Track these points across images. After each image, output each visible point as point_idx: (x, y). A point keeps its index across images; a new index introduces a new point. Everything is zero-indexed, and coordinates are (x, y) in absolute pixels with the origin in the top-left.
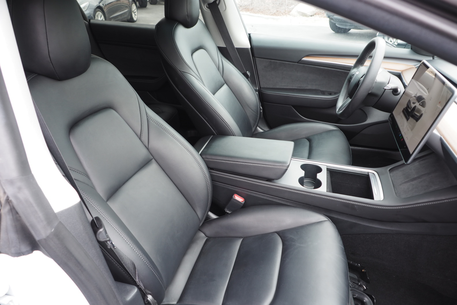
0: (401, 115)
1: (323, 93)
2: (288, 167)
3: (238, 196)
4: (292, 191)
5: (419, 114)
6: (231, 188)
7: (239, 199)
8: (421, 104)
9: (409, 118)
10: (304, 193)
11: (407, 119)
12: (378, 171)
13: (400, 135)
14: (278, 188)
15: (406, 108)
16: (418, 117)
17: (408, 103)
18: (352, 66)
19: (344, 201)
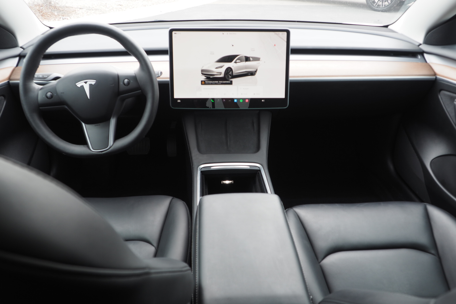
0: (204, 89)
9: (231, 81)
15: (208, 78)
17: (202, 74)
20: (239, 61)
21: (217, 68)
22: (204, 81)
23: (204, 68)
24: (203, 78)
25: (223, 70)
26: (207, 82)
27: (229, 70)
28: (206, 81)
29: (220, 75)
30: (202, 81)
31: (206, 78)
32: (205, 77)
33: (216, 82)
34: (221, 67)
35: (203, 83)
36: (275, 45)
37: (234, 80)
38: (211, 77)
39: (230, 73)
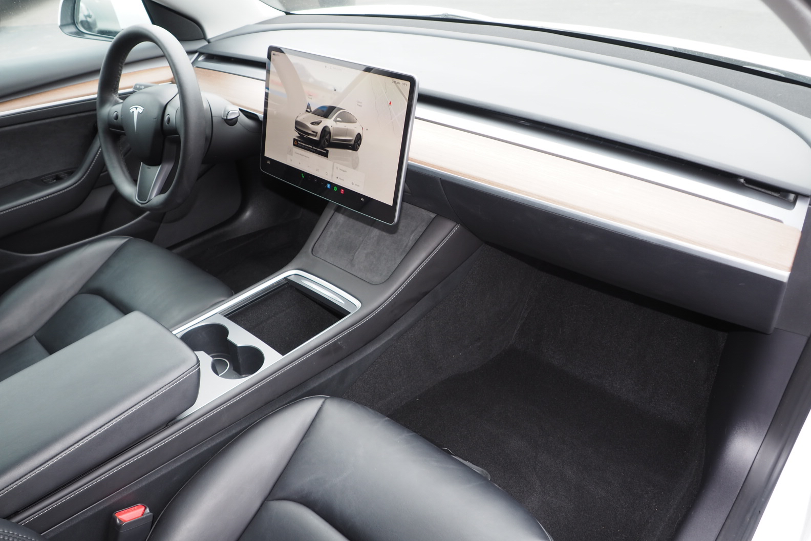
0: (296, 153)
1: (42, 183)
2: (199, 366)
3: (125, 513)
4: (231, 402)
5: (351, 136)
6: (89, 511)
7: (130, 516)
8: (338, 119)
9: (327, 151)
10: (253, 389)
11: (326, 155)
12: (300, 267)
13: (329, 186)
14: (202, 420)
15: (301, 137)
16: (352, 143)
17: (295, 127)
18: (95, 99)
19: (320, 348)
20: (340, 120)
21: (312, 123)
22: (297, 140)
23: (298, 119)
24: (296, 135)
25: (319, 129)
26: (300, 143)
27: (325, 131)
28: (300, 141)
29: (316, 136)
30: (295, 140)
31: (299, 135)
32: (299, 133)
33: (309, 146)
34: (318, 123)
35: (296, 143)
36: (390, 103)
37: (331, 151)
38: (306, 136)
39: (327, 137)
